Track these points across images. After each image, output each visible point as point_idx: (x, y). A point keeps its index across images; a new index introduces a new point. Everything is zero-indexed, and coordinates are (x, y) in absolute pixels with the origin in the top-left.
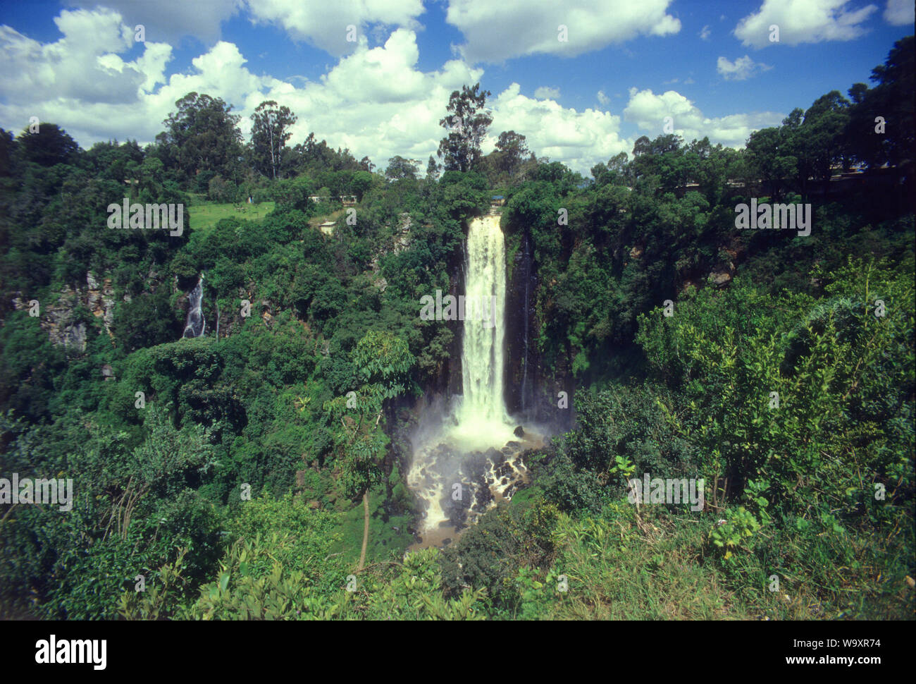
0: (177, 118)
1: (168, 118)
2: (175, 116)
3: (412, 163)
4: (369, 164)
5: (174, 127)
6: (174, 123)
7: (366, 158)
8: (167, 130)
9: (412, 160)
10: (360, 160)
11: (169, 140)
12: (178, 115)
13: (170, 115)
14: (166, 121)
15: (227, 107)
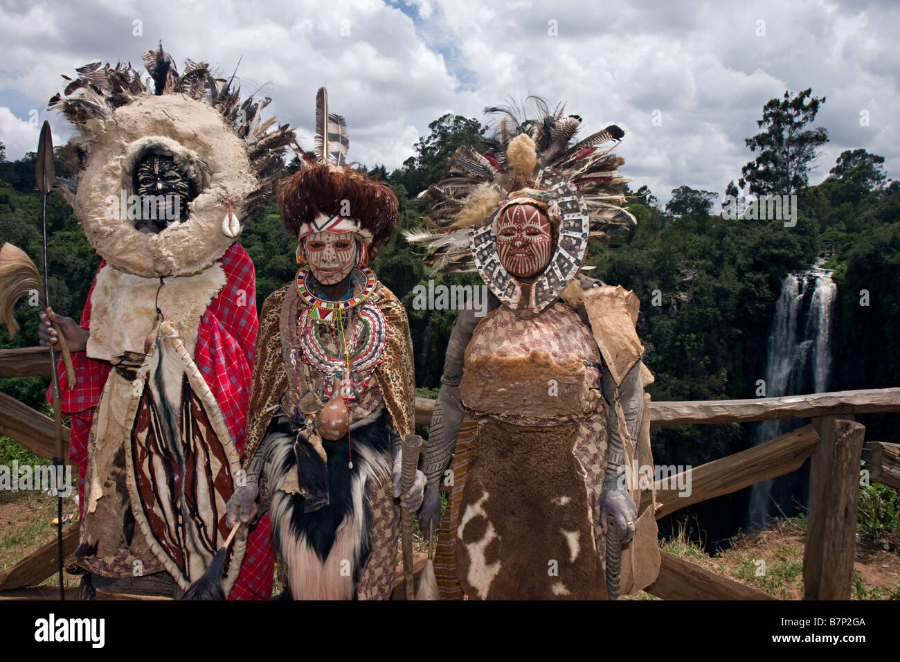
0: (427, 142)
1: (418, 142)
2: (426, 139)
3: (704, 196)
4: (648, 197)
5: (424, 151)
6: (423, 147)
7: (645, 188)
8: (417, 155)
9: (704, 192)
10: (635, 191)
11: (417, 165)
12: (430, 137)
13: (421, 139)
14: (416, 145)
15: (481, 128)
